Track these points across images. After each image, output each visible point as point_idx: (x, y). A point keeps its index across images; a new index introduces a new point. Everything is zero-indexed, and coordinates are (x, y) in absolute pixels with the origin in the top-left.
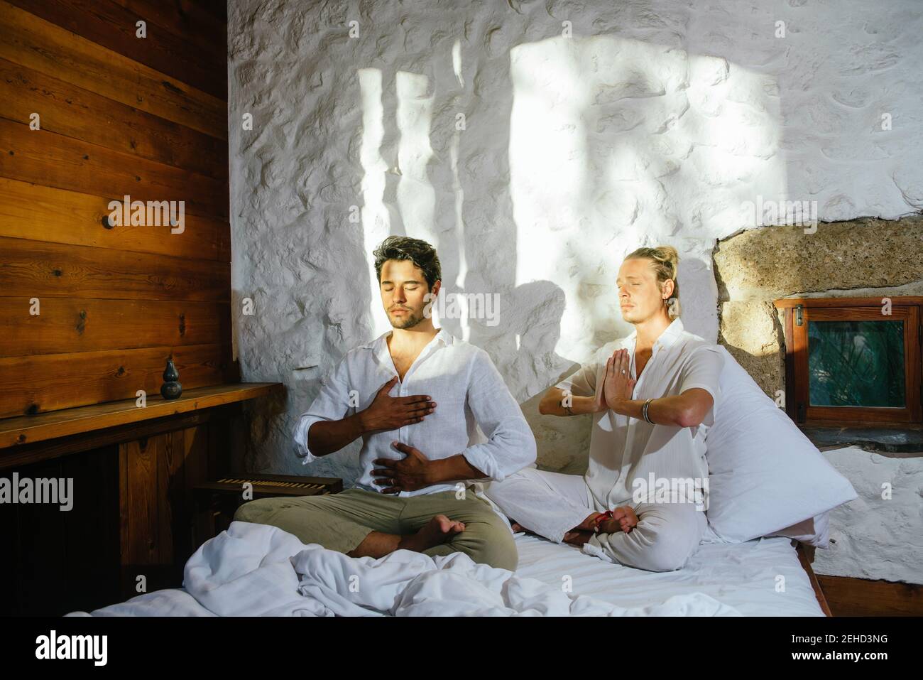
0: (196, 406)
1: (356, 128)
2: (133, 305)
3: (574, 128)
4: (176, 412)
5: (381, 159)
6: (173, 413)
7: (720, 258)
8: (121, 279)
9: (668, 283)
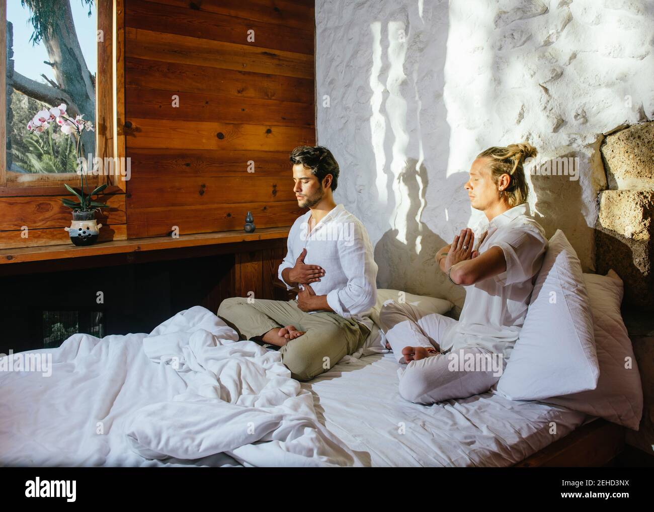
0: (260, 238)
1: (370, 63)
2: (238, 180)
3: (483, 49)
4: (244, 240)
5: (380, 83)
6: (241, 241)
7: (607, 151)
8: (230, 166)
9: (505, 178)
